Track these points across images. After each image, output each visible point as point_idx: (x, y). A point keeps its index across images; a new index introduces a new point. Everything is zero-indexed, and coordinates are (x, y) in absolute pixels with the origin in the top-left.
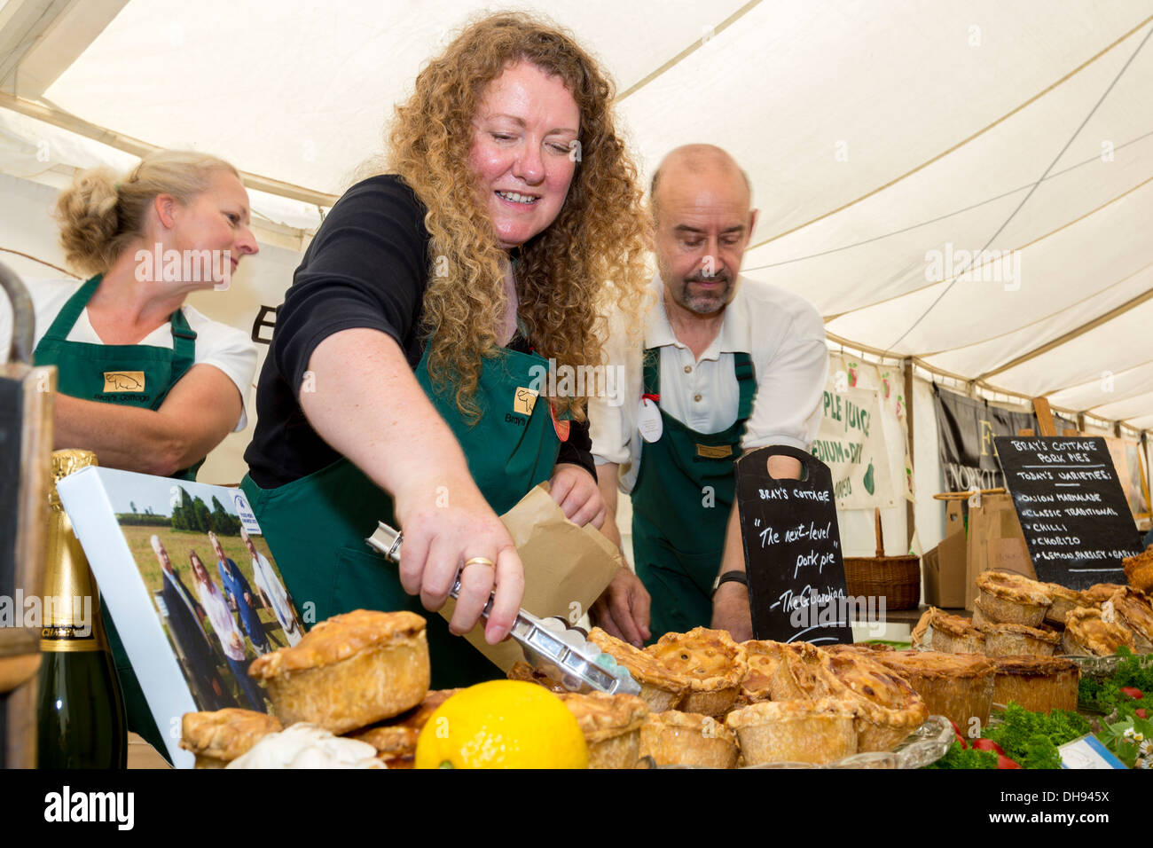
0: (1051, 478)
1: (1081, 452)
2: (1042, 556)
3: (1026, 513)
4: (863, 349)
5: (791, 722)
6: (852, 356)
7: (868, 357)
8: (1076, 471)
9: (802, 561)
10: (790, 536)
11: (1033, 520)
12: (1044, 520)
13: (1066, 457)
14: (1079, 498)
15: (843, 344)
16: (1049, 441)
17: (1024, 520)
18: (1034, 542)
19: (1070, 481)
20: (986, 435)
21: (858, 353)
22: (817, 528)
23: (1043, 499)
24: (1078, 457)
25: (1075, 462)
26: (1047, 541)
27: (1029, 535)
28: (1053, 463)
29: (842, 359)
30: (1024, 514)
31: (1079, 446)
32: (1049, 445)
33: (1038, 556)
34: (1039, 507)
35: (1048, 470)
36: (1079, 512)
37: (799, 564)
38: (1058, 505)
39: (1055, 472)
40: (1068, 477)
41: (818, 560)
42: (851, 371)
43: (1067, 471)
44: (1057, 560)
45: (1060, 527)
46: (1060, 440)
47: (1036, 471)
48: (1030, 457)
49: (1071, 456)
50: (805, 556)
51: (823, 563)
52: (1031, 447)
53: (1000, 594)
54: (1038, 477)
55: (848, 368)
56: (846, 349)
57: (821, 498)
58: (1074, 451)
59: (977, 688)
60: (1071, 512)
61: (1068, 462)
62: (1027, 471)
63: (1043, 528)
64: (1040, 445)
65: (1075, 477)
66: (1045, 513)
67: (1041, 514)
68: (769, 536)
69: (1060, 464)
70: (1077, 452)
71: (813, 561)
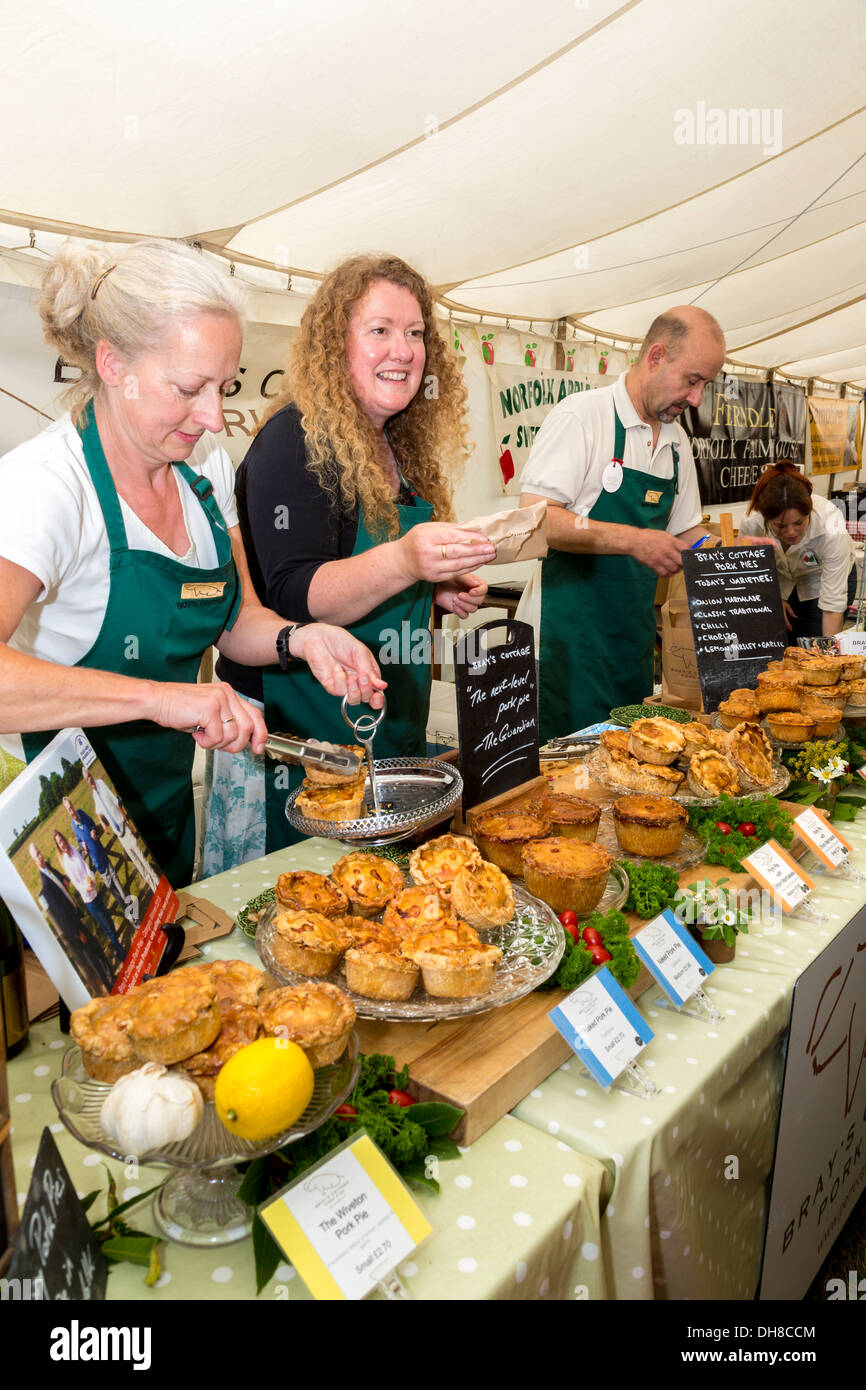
0: (723, 583)
1: (752, 559)
2: (704, 651)
3: (697, 615)
4: (615, 337)
5: (452, 972)
6: (603, 344)
7: (620, 345)
8: (744, 576)
9: (504, 707)
10: (494, 692)
11: (702, 621)
12: (711, 620)
13: (738, 565)
14: (743, 599)
15: (596, 334)
16: (726, 550)
17: (696, 621)
18: (700, 639)
19: (738, 585)
20: (720, 406)
21: (610, 342)
22: (518, 678)
23: (713, 602)
24: (748, 564)
25: (746, 569)
26: (710, 637)
27: (697, 633)
28: (727, 571)
29: (595, 349)
30: (695, 616)
31: (751, 554)
32: (726, 555)
33: (701, 650)
34: (707, 609)
35: (721, 577)
36: (742, 611)
37: (500, 711)
38: (727, 606)
39: (727, 578)
40: (737, 581)
41: (516, 703)
42: (603, 359)
43: (736, 577)
44: (716, 653)
45: (723, 625)
46: (736, 549)
47: (710, 579)
48: (709, 566)
49: (742, 564)
50: (506, 703)
51: (520, 704)
52: (711, 557)
53: (645, 743)
54: (713, 583)
55: (600, 356)
56: (599, 339)
57: (523, 654)
58: (745, 559)
59: (595, 884)
60: (734, 612)
61: (740, 568)
62: (704, 579)
63: (709, 626)
64: (718, 555)
65: (743, 582)
66: (713, 614)
67: (710, 615)
68: (479, 696)
69: (732, 571)
70: (749, 559)
71: (513, 705)
